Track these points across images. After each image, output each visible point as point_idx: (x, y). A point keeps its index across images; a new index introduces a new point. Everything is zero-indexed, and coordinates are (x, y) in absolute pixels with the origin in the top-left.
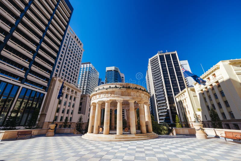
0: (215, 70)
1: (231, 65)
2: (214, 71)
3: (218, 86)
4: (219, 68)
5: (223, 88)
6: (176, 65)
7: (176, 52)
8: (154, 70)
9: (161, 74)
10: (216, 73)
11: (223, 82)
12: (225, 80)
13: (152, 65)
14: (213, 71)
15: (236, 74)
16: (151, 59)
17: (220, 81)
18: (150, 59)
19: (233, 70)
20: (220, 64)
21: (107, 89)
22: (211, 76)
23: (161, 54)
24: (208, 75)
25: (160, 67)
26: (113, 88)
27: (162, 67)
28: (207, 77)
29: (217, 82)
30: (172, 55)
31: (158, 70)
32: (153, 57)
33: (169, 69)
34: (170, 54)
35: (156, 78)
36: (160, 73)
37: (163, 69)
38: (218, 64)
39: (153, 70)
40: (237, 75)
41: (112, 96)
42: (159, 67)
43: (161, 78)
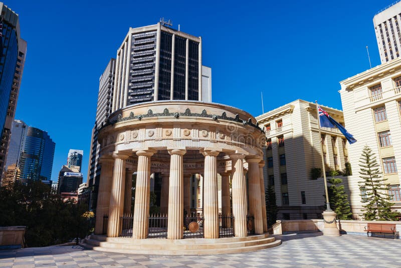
0: (286, 112)
1: (309, 113)
2: (283, 115)
3: (280, 143)
4: (292, 112)
5: (287, 150)
6: (192, 71)
7: (199, 40)
8: (137, 67)
9: (153, 84)
10: (286, 119)
11: (291, 140)
12: (294, 137)
13: (135, 51)
14: (280, 115)
15: (311, 129)
16: (137, 31)
17: (286, 137)
18: (131, 31)
19: (310, 121)
20: (297, 105)
21: (216, 119)
22: (273, 124)
23: (166, 30)
24: (270, 119)
25: (157, 62)
26: (231, 119)
27: (161, 66)
28: (266, 123)
29: (281, 137)
30: (190, 41)
31: (149, 71)
32: (144, 29)
33: (175, 75)
34: (186, 39)
35: (137, 89)
36: (151, 80)
37: (161, 72)
38: (292, 103)
39: (134, 64)
40: (311, 132)
41: (225, 140)
42: (152, 61)
43: (150, 94)
